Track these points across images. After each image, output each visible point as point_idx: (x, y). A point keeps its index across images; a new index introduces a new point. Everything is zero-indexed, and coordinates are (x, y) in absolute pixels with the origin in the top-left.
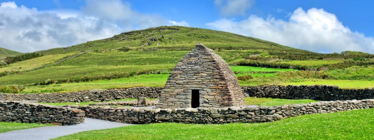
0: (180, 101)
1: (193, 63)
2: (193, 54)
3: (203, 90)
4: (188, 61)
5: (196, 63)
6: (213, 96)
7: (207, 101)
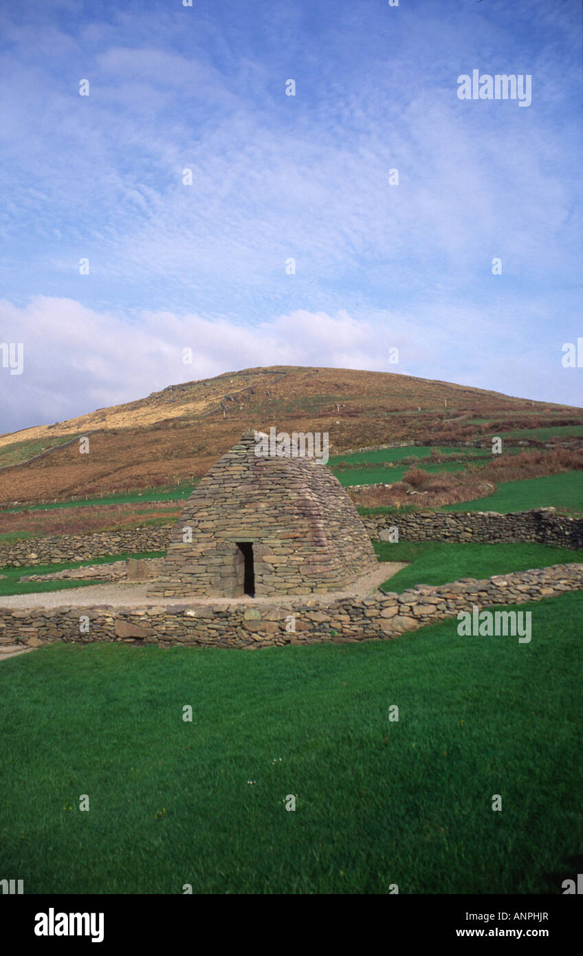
0: (209, 571)
1: (236, 479)
2: (236, 456)
3: (262, 543)
4: (225, 473)
5: (242, 478)
6: (285, 555)
7: (273, 569)
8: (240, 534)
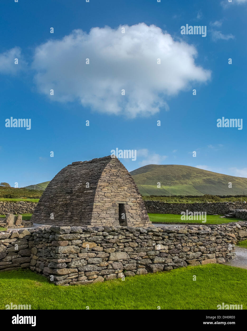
0: (111, 216)
1: (115, 175)
3: (127, 204)
5: (117, 175)
6: (135, 210)
7: (132, 216)
8: (120, 200)
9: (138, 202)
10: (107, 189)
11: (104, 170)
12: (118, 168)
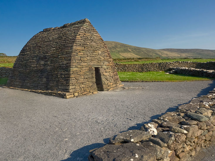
3: (102, 68)
5: (91, 39)
6: (109, 72)
7: (106, 78)
8: (96, 63)
9: (110, 65)
10: (83, 54)
11: (79, 33)
12: (91, 32)
